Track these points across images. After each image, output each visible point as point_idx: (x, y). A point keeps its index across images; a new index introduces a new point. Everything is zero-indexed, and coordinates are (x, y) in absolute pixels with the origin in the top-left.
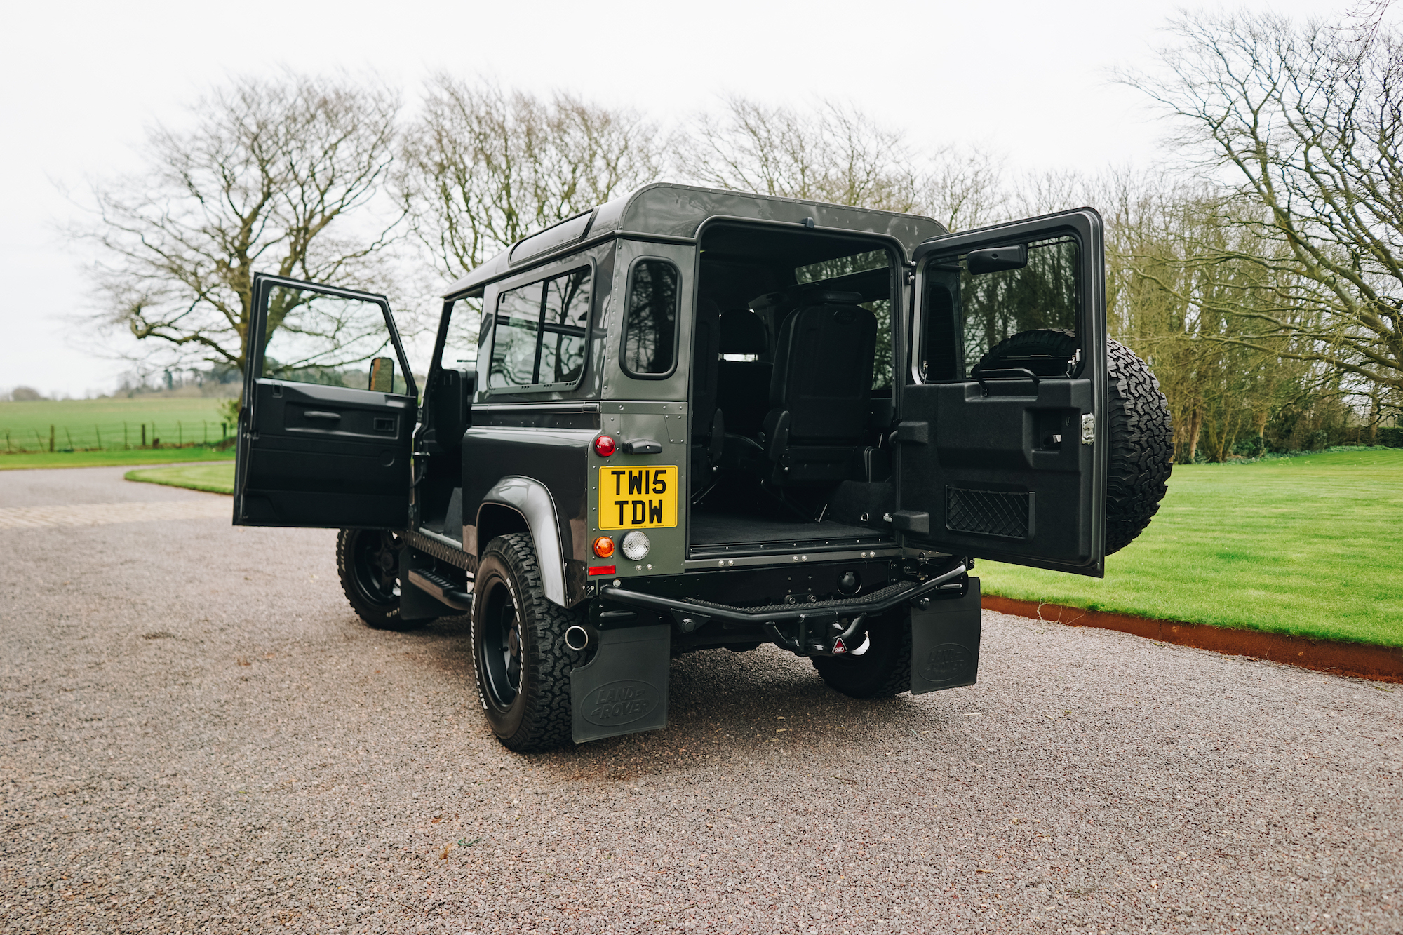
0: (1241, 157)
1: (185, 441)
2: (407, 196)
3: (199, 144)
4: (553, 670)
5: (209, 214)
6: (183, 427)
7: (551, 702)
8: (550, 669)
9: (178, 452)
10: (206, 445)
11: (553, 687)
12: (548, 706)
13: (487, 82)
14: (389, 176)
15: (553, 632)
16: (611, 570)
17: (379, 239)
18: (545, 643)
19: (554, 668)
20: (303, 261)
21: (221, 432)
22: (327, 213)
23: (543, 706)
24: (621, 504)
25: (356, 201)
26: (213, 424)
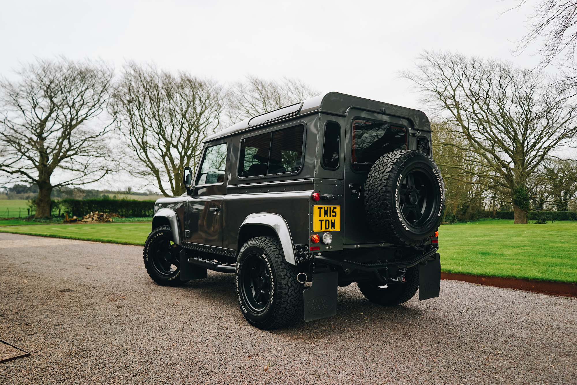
0: (450, 106)
1: (10, 217)
2: (115, 113)
3: (23, 89)
4: (288, 292)
5: (27, 118)
6: (9, 210)
7: (286, 306)
8: (287, 292)
9: (7, 221)
10: (20, 218)
11: (287, 299)
12: (285, 308)
13: (151, 67)
14: (109, 104)
15: (287, 276)
16: (318, 248)
17: (103, 131)
18: (284, 281)
19: (288, 291)
20: (69, 139)
21: (27, 213)
22: (79, 120)
23: (283, 308)
24: (321, 221)
25: (93, 115)
26: (24, 209)
